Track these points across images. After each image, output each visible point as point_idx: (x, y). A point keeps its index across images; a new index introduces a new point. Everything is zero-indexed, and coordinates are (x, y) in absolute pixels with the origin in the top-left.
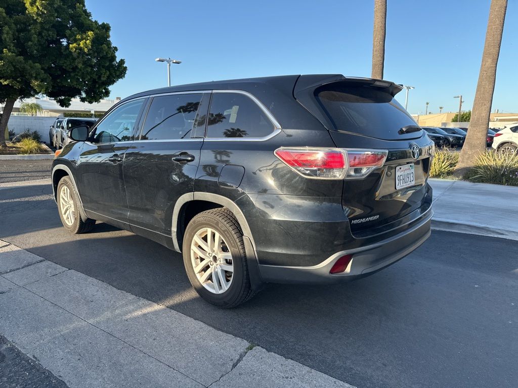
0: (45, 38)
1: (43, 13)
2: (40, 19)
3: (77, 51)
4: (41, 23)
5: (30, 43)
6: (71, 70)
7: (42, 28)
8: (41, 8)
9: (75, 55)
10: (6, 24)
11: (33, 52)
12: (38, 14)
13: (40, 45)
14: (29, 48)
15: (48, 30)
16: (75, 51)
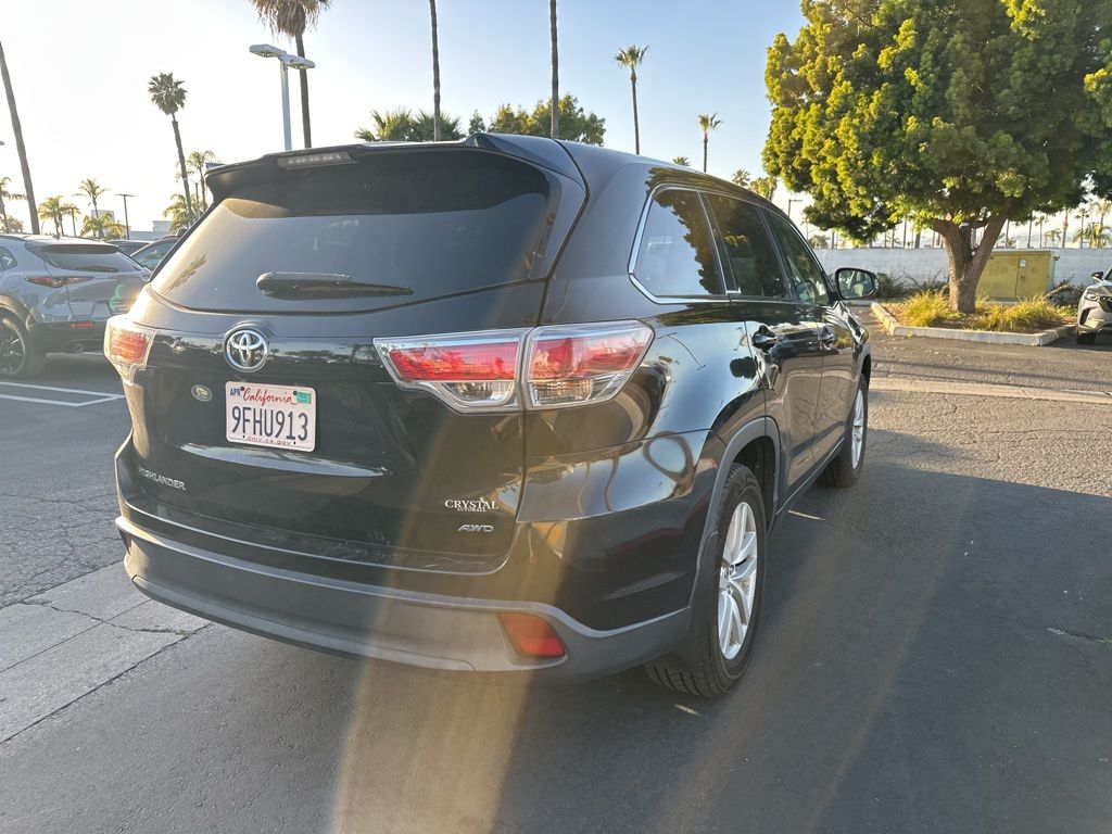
0: (1045, 72)
1: (1040, 18)
2: (1033, 34)
3: (1102, 86)
4: (1035, 40)
5: (1006, 91)
6: (1100, 136)
7: (1040, 52)
8: (1034, 9)
9: (1097, 96)
10: (960, 64)
11: (1008, 110)
12: (1026, 24)
13: (1030, 90)
14: (1000, 104)
15: (1051, 53)
16: (1098, 88)
